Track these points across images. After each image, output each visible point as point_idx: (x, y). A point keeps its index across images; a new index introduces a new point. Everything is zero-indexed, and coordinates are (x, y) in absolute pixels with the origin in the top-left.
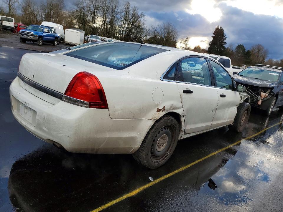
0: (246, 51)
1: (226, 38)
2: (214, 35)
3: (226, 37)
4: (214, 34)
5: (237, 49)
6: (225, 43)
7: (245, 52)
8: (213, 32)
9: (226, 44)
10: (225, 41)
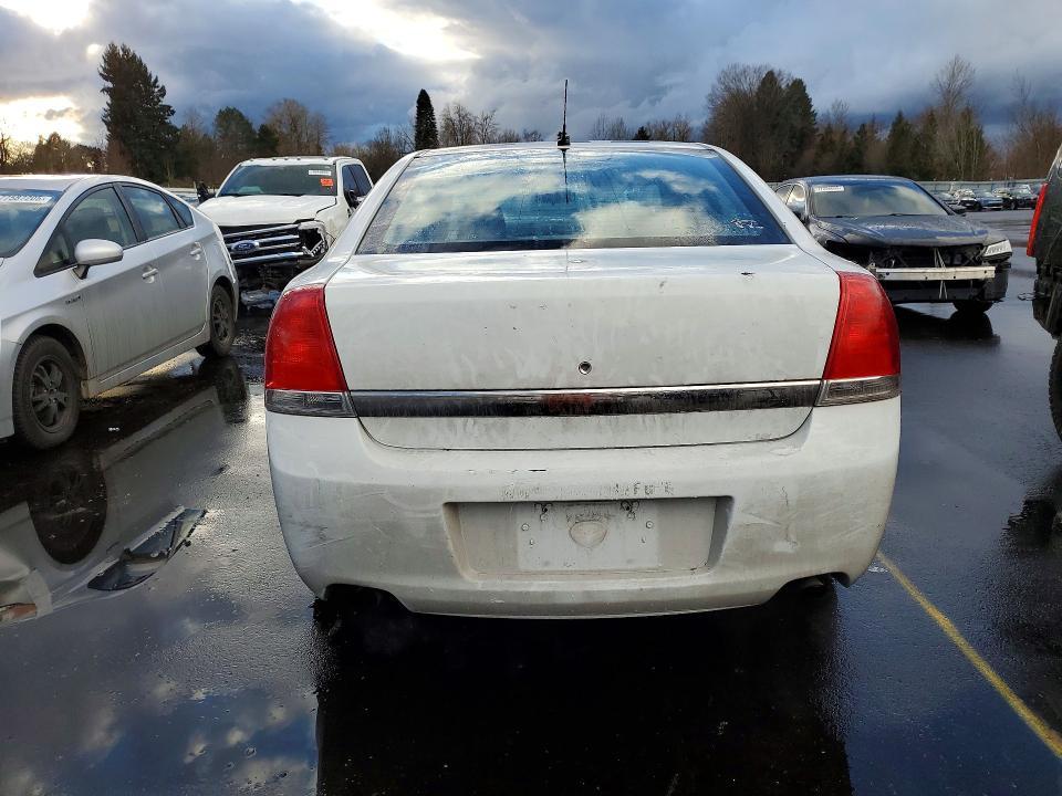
0: (256, 127)
1: (163, 92)
2: (110, 85)
3: (160, 84)
4: (106, 78)
5: (220, 125)
6: (168, 110)
7: (252, 132)
8: (101, 70)
9: (173, 112)
10: (165, 101)
